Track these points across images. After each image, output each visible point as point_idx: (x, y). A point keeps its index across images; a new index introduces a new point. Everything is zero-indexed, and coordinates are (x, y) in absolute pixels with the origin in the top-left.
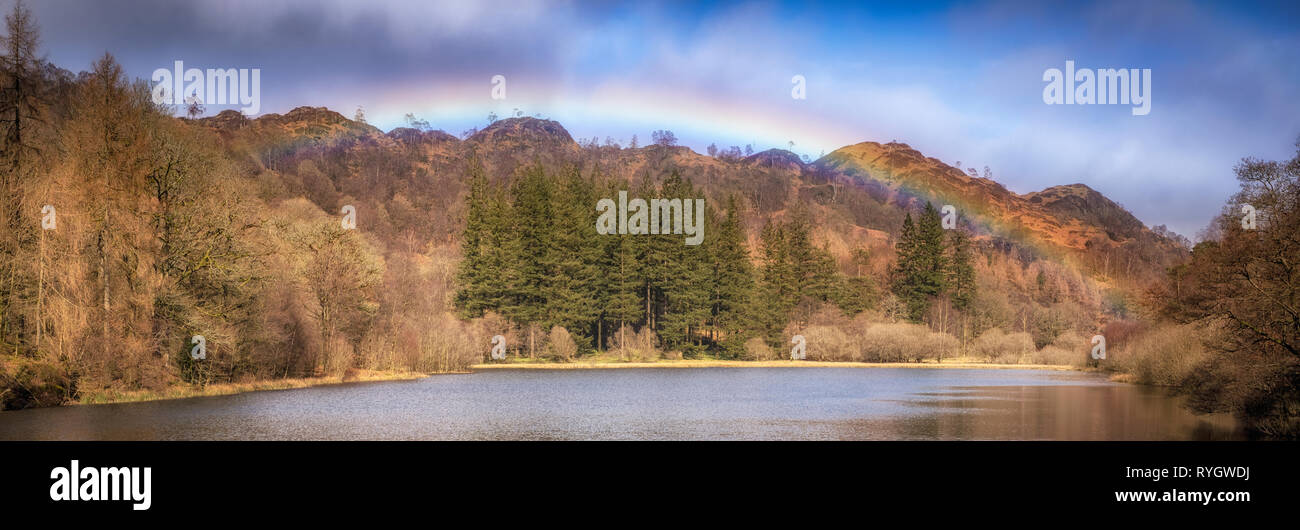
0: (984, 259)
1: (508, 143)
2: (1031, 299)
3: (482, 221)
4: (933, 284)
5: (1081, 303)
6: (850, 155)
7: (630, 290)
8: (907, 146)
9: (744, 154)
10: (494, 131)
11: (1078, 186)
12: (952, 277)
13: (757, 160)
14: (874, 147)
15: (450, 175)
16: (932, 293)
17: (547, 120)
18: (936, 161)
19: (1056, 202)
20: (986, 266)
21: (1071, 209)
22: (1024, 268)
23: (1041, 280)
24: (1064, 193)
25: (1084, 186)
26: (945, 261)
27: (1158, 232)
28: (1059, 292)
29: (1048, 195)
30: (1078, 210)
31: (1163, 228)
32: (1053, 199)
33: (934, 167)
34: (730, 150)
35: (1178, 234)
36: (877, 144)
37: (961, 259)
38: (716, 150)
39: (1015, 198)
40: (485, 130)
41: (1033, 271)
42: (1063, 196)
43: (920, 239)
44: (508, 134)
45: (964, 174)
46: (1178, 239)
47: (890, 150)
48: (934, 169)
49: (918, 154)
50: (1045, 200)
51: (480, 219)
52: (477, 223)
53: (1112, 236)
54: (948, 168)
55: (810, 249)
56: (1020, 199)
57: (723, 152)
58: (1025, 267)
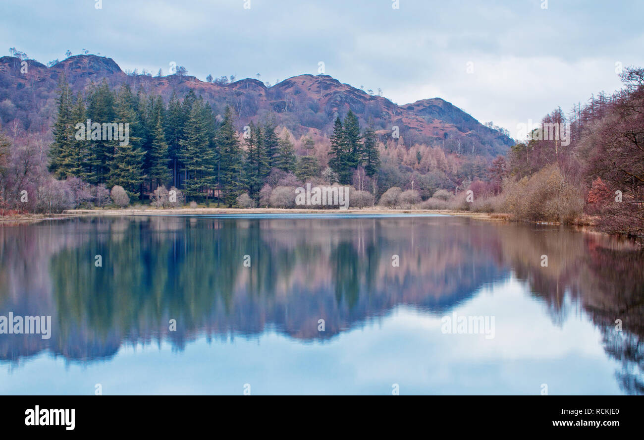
0: (381, 145)
1: (79, 70)
2: (413, 169)
3: (68, 118)
4: (354, 161)
5: (444, 171)
6: (295, 82)
7: (164, 164)
8: (330, 77)
9: (230, 81)
10: (70, 62)
11: (437, 99)
12: (365, 156)
13: (238, 85)
14: (310, 77)
15: (42, 89)
16: (352, 166)
17: (104, 57)
18: (348, 86)
19: (423, 110)
20: (384, 149)
21: (433, 113)
22: (407, 151)
23: (419, 158)
24: (429, 103)
25: (440, 99)
26: (361, 146)
27: (488, 126)
28: (430, 164)
29: (418, 105)
30: (437, 114)
31: (491, 124)
32: (421, 108)
33: (347, 89)
34: (221, 78)
35: (500, 127)
36: (311, 76)
37: (370, 145)
38: (212, 78)
39: (398, 107)
40: (63, 61)
41: (413, 151)
42: (428, 105)
43: (344, 132)
44: (79, 64)
45: (366, 94)
46: (501, 130)
47: (320, 79)
48: (347, 91)
49: (337, 81)
50: (416, 108)
51: (66, 117)
52: (64, 119)
53: (460, 129)
54: (356, 90)
55: (277, 139)
56: (401, 108)
57: (217, 80)
58: (408, 149)
